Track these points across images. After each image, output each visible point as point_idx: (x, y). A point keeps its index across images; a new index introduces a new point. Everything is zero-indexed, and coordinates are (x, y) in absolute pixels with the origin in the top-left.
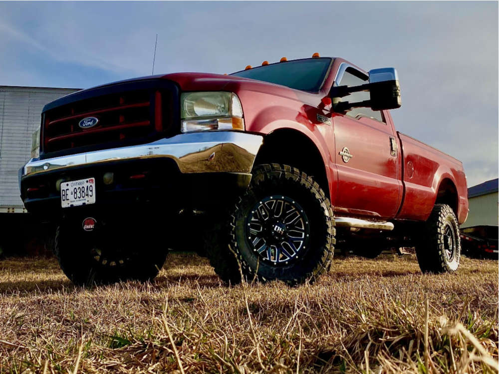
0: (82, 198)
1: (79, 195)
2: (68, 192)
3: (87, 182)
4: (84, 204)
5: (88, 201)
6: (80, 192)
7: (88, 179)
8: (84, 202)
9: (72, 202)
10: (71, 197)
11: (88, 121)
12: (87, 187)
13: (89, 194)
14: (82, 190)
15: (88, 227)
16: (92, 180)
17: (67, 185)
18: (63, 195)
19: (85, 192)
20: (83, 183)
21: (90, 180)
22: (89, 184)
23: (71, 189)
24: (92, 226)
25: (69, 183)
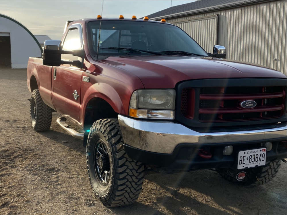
0: (255, 162)
1: (253, 160)
2: (245, 158)
3: (261, 151)
4: (257, 166)
5: (260, 164)
6: (254, 158)
7: (262, 149)
8: (257, 164)
9: (247, 165)
10: (246, 162)
11: (249, 104)
12: (261, 154)
13: (262, 159)
14: (256, 157)
15: (240, 178)
16: (264, 150)
17: (245, 153)
18: (240, 160)
19: (259, 158)
20: (256, 152)
21: (263, 150)
22: (262, 153)
23: (248, 156)
24: (243, 178)
25: (246, 151)
